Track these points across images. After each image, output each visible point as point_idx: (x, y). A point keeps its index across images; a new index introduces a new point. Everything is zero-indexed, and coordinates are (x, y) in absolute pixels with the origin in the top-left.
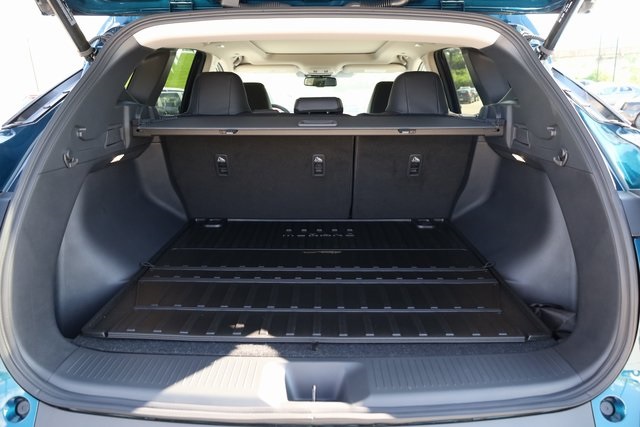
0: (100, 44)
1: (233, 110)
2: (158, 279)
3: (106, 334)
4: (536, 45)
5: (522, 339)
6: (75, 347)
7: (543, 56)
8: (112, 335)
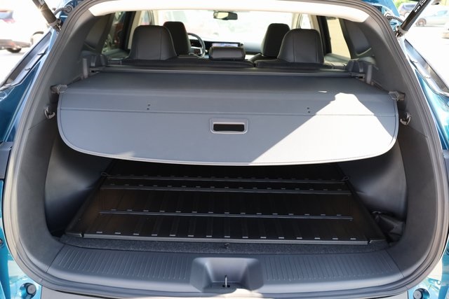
0: (62, 14)
1: (164, 57)
2: (114, 187)
3: (83, 236)
4: (395, 24)
5: (365, 243)
6: (62, 245)
7: (400, 34)
8: (86, 236)
